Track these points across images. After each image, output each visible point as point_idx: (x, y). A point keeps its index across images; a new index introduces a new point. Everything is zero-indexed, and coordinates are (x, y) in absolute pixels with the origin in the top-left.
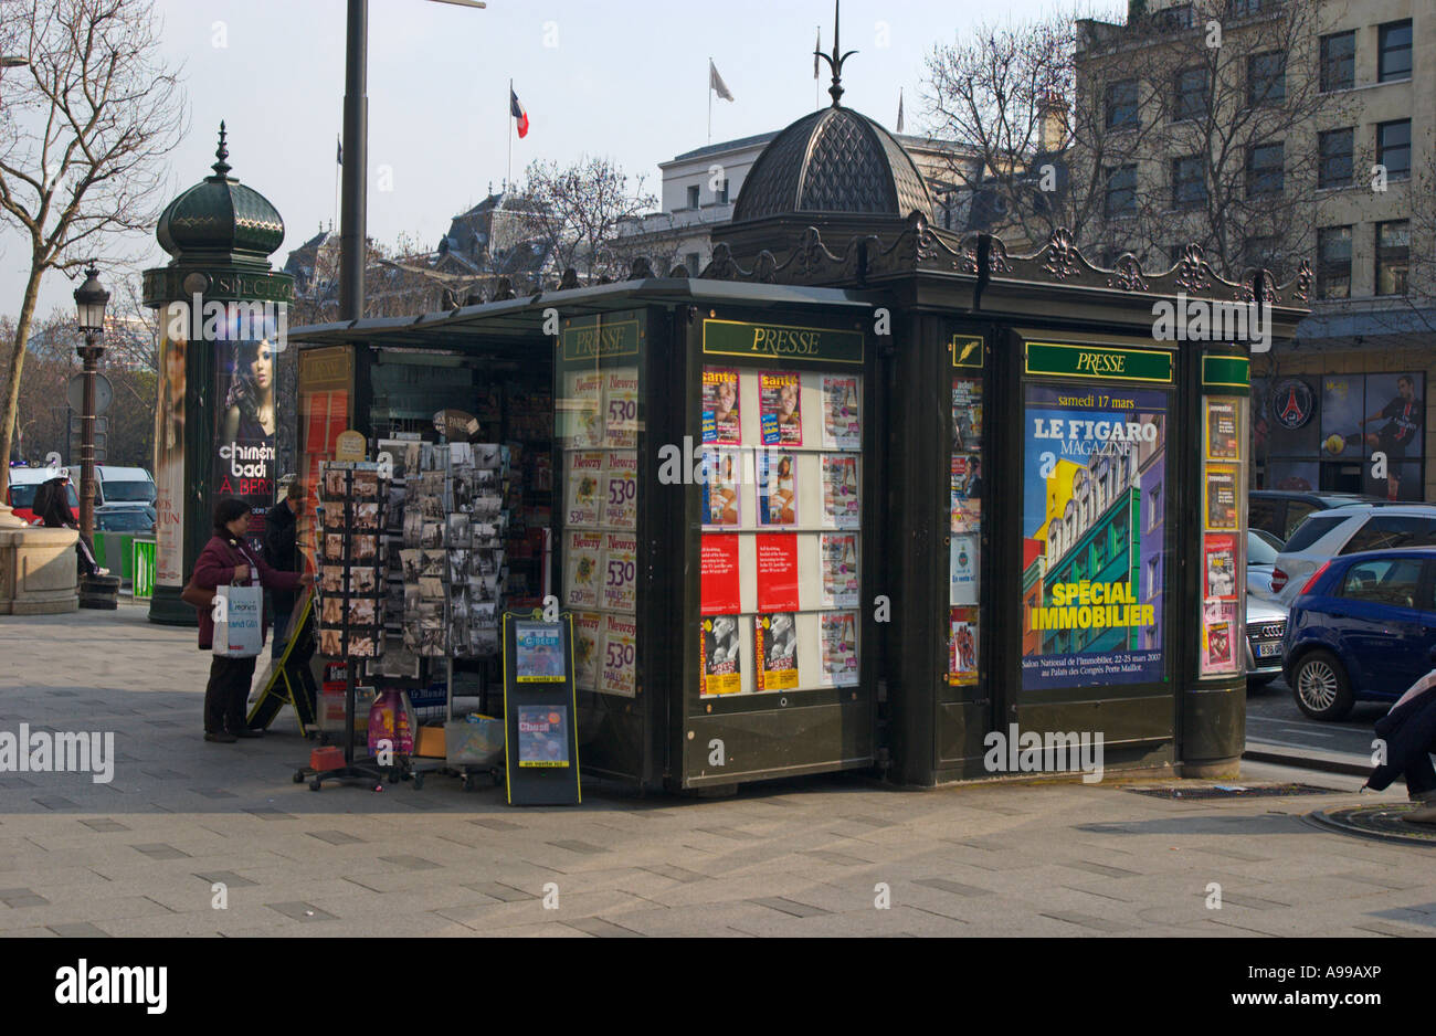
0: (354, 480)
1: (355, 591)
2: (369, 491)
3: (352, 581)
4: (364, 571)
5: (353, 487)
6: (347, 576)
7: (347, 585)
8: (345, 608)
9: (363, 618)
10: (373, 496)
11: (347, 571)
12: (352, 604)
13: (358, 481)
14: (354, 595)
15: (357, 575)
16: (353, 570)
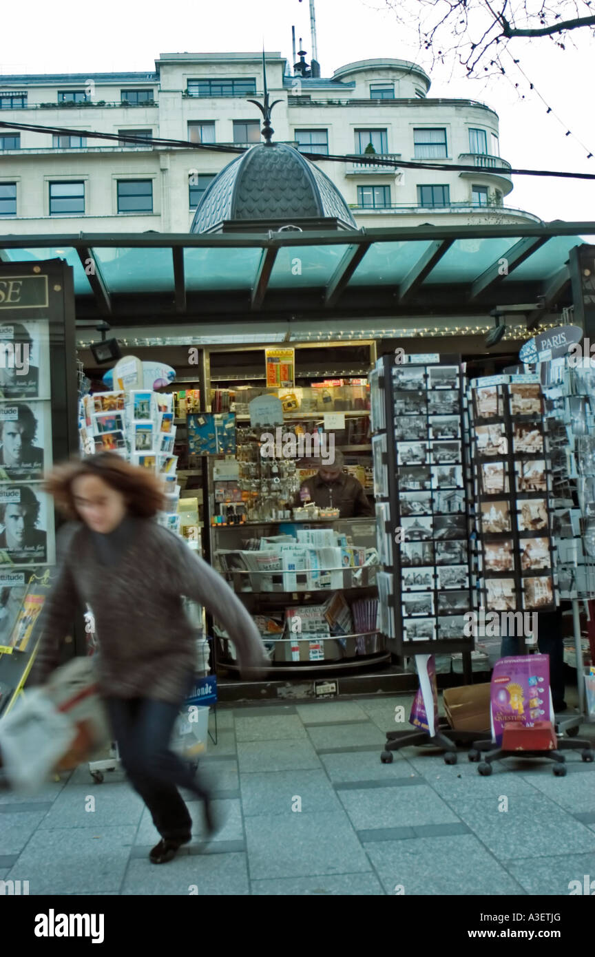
0: (512, 396)
1: (526, 529)
2: (531, 408)
3: (520, 518)
4: (533, 504)
5: (511, 404)
6: (513, 513)
7: (514, 523)
8: (516, 551)
9: (537, 562)
10: (535, 413)
11: (514, 505)
12: (523, 544)
13: (517, 397)
14: (526, 534)
15: (526, 510)
16: (520, 504)
